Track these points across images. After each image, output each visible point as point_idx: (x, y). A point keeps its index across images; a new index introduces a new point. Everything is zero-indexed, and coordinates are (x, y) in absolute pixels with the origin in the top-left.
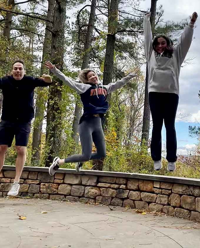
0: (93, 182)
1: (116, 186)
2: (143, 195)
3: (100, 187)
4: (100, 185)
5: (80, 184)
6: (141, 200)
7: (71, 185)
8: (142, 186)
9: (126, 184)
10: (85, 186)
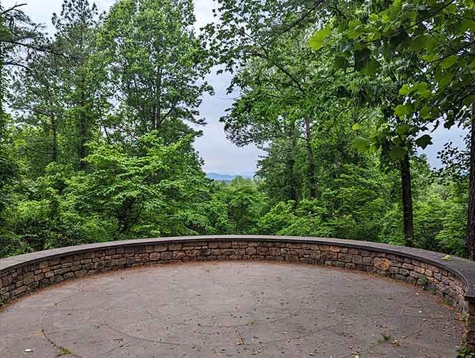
0: (179, 247)
1: (200, 248)
2: (223, 251)
3: (184, 251)
4: (183, 249)
5: (168, 250)
6: (222, 254)
7: (160, 252)
8: (221, 245)
9: (207, 245)
10: (172, 251)
